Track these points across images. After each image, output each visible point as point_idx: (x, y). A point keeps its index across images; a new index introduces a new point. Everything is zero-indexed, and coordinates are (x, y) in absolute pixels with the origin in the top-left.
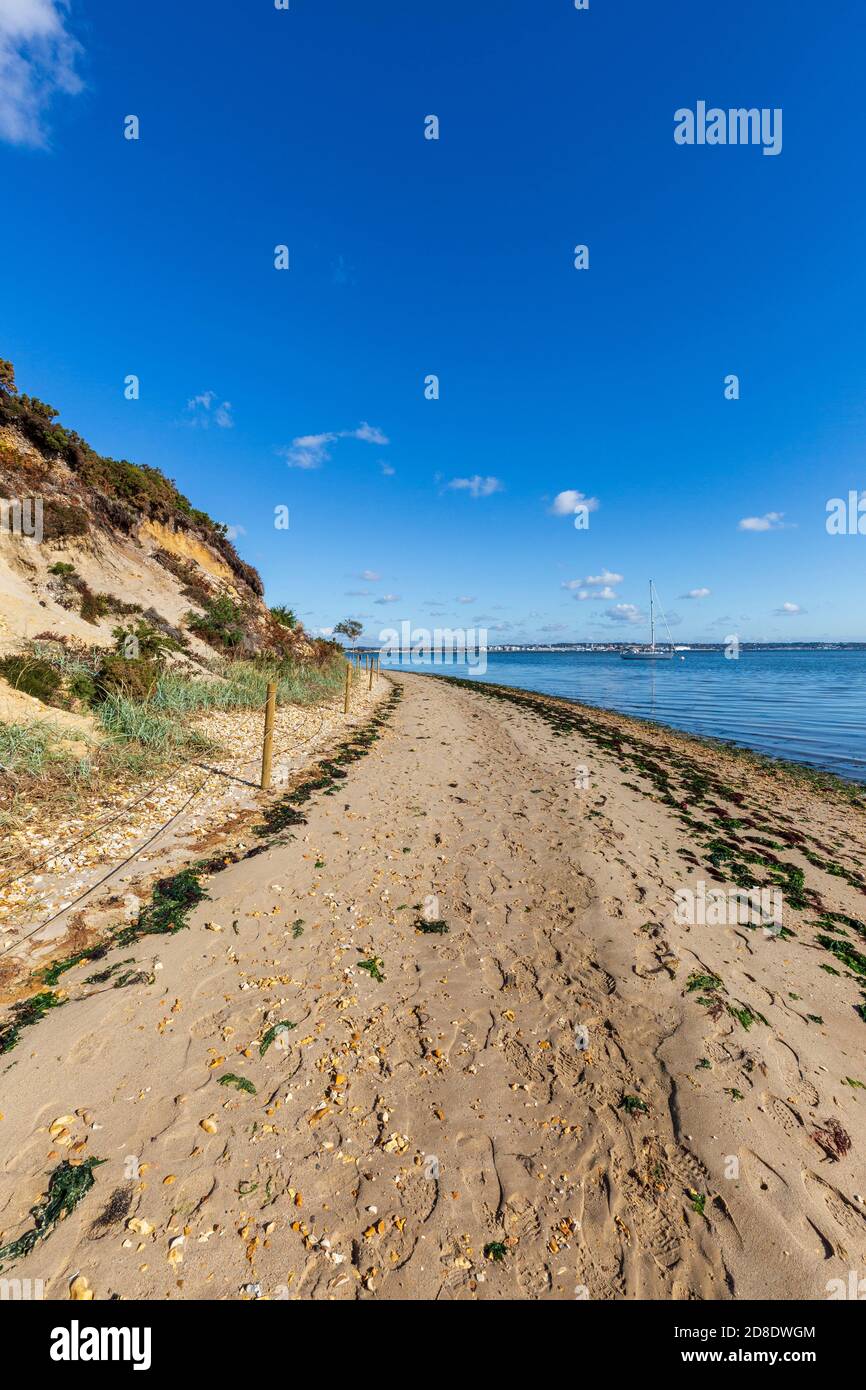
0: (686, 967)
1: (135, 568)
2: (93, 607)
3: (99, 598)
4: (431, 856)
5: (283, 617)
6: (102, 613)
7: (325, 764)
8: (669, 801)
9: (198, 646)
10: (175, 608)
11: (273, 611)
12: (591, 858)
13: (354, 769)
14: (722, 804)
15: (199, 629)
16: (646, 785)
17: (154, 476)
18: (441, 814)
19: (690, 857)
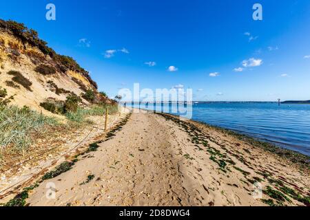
0: (184, 153)
1: (67, 82)
2: (58, 91)
3: (60, 89)
4: (141, 140)
5: (103, 94)
6: (61, 93)
7: (117, 126)
8: (187, 132)
9: (84, 101)
10: (78, 92)
11: (100, 93)
12: (171, 140)
13: (123, 127)
14: (197, 132)
15: (84, 97)
16: (183, 129)
17: (71, 59)
18: (142, 134)
19: (188, 140)
